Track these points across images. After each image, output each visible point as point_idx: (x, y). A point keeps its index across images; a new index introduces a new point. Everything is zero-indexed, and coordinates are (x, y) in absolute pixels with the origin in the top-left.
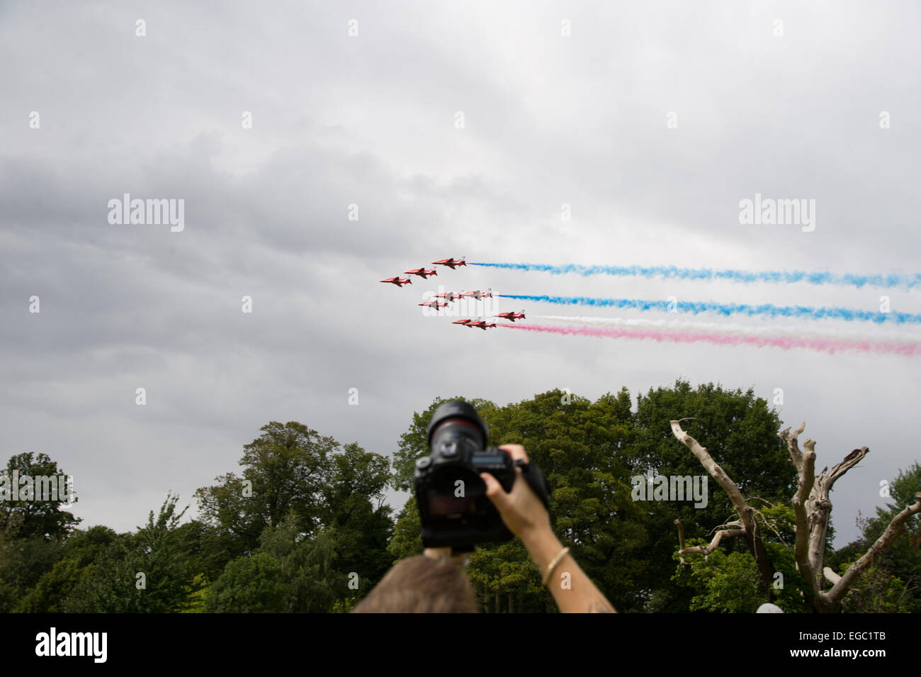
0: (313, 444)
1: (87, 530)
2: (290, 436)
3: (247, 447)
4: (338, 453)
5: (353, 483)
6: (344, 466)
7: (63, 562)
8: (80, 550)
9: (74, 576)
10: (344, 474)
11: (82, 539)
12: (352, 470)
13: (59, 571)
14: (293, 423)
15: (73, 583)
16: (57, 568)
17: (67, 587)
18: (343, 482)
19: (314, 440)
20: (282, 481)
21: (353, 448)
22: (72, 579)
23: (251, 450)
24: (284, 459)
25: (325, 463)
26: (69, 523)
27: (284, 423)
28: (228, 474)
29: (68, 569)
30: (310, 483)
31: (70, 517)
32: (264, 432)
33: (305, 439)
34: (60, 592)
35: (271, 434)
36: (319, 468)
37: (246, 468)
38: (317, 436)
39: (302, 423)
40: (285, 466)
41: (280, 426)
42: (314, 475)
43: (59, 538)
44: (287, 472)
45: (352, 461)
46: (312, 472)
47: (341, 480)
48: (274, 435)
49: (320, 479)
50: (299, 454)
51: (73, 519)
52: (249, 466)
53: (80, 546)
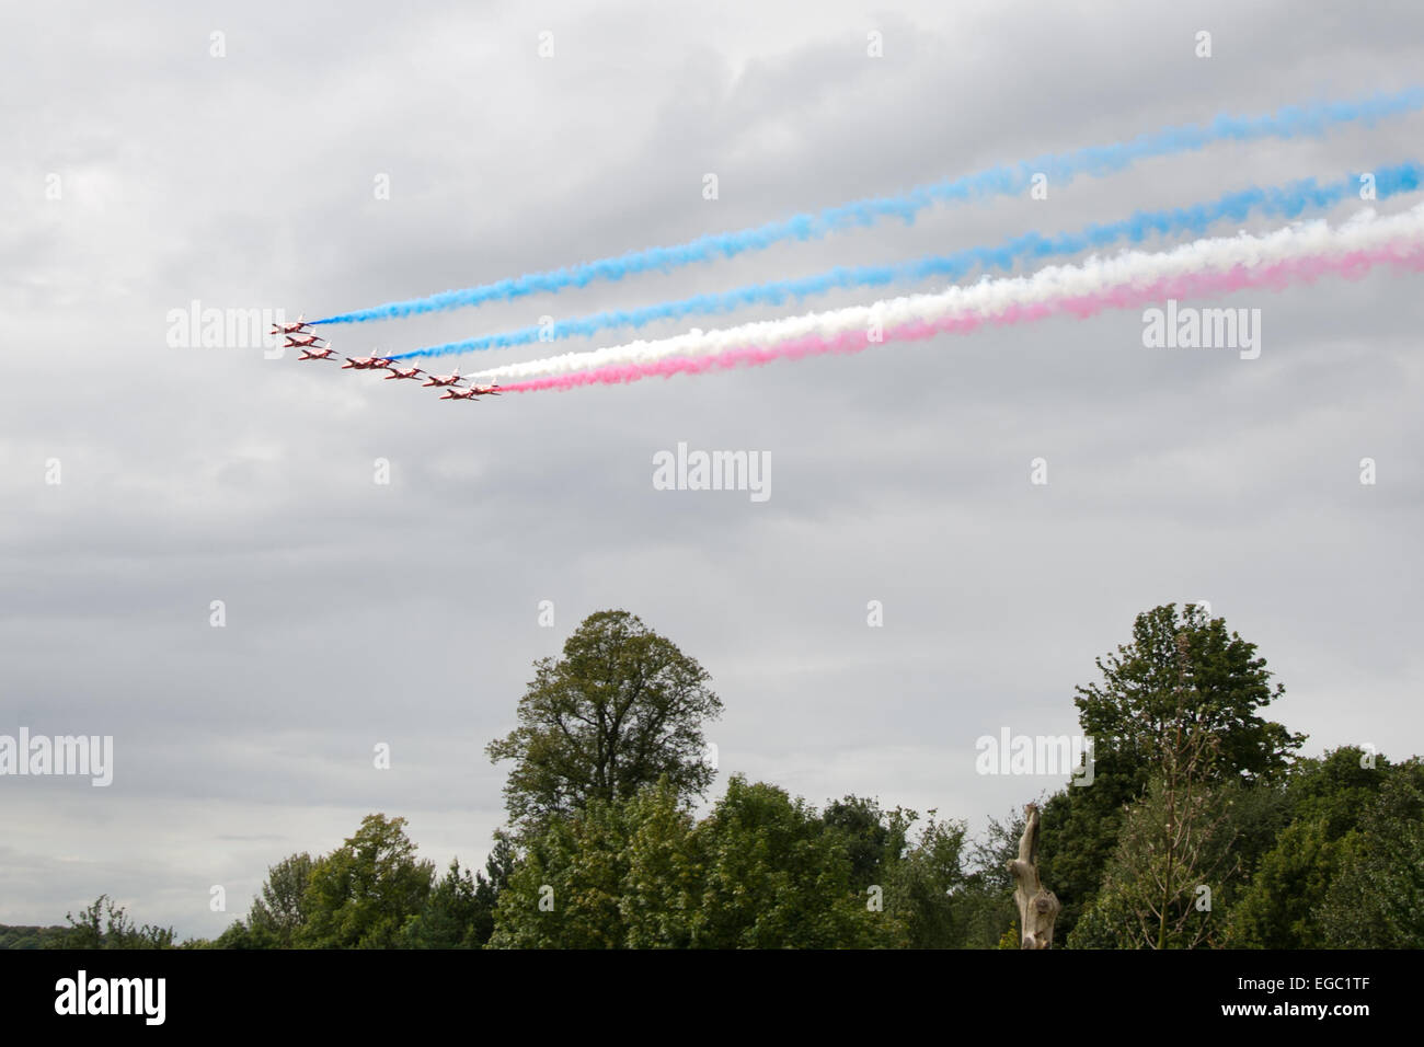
1: (1324, 759)
7: (1293, 828)
8: (1321, 801)
9: (1325, 858)
11: (1318, 777)
13: (1291, 850)
15: (1328, 872)
16: (1285, 841)
17: (1316, 881)
22: (1321, 864)
26: (1282, 745)
29: (1308, 843)
31: (1280, 733)
34: (1306, 893)
43: (1270, 778)
51: (1288, 738)
53: (1319, 794)
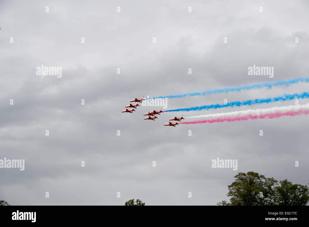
0: (263, 182)
2: (251, 179)
3: (229, 187)
4: (277, 186)
5: (289, 201)
6: (282, 192)
10: (283, 197)
12: (287, 194)
14: (250, 172)
18: (283, 201)
19: (263, 180)
20: (251, 203)
21: (285, 183)
23: (231, 188)
24: (250, 191)
25: (272, 192)
27: (246, 173)
28: (223, 201)
30: (266, 203)
32: (237, 178)
33: (259, 180)
35: (240, 179)
36: (269, 195)
37: (231, 198)
38: (264, 178)
39: (255, 172)
40: (250, 195)
41: (244, 175)
42: (267, 199)
44: (252, 198)
45: (286, 190)
46: (265, 197)
47: (282, 200)
48: (242, 179)
49: (270, 201)
50: (257, 188)
52: (233, 197)
